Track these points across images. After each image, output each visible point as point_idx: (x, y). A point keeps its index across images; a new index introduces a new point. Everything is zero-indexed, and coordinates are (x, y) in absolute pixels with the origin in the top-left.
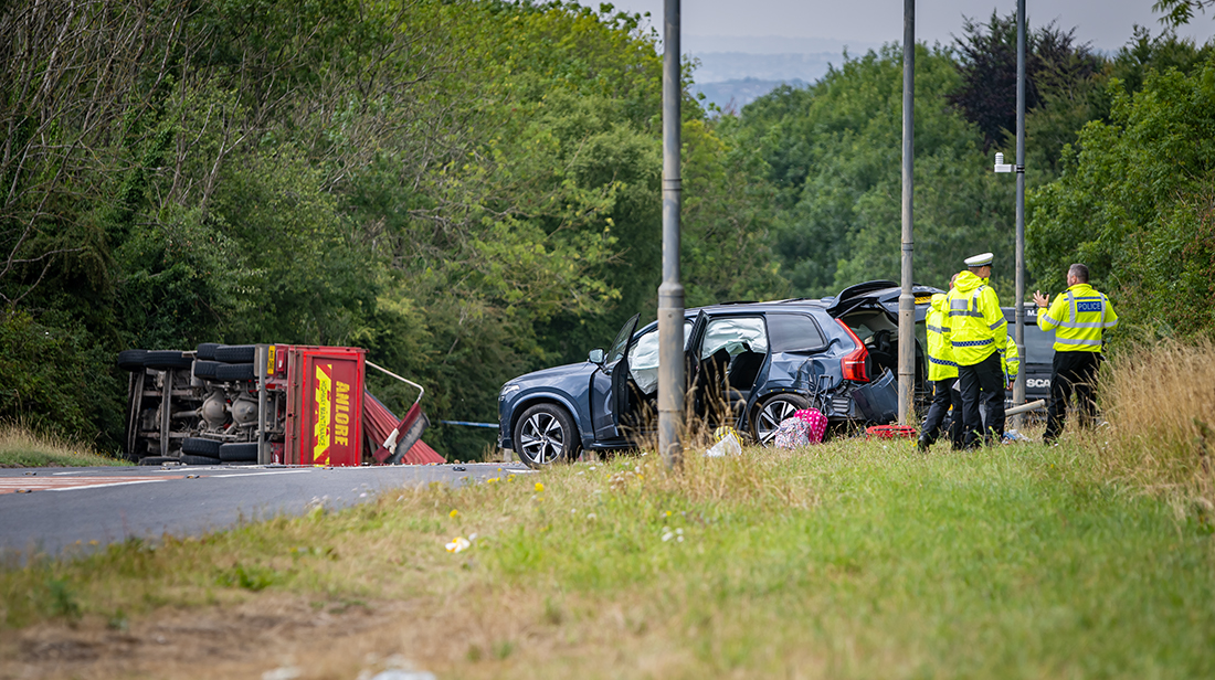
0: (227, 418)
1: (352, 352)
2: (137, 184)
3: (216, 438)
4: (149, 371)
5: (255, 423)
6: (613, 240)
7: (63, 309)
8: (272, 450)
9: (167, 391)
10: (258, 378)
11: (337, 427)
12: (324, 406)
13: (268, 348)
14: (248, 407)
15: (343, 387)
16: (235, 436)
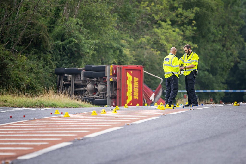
0: (95, 91)
1: (139, 67)
2: (57, 11)
3: (92, 97)
4: (66, 75)
5: (106, 92)
6: (195, 28)
7: (35, 54)
8: (112, 101)
9: (73, 82)
10: (107, 77)
11: (134, 93)
12: (130, 86)
13: (110, 66)
14: (103, 87)
15: (136, 79)
16: (99, 97)
